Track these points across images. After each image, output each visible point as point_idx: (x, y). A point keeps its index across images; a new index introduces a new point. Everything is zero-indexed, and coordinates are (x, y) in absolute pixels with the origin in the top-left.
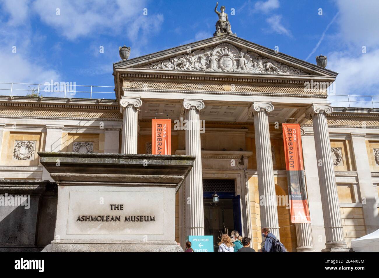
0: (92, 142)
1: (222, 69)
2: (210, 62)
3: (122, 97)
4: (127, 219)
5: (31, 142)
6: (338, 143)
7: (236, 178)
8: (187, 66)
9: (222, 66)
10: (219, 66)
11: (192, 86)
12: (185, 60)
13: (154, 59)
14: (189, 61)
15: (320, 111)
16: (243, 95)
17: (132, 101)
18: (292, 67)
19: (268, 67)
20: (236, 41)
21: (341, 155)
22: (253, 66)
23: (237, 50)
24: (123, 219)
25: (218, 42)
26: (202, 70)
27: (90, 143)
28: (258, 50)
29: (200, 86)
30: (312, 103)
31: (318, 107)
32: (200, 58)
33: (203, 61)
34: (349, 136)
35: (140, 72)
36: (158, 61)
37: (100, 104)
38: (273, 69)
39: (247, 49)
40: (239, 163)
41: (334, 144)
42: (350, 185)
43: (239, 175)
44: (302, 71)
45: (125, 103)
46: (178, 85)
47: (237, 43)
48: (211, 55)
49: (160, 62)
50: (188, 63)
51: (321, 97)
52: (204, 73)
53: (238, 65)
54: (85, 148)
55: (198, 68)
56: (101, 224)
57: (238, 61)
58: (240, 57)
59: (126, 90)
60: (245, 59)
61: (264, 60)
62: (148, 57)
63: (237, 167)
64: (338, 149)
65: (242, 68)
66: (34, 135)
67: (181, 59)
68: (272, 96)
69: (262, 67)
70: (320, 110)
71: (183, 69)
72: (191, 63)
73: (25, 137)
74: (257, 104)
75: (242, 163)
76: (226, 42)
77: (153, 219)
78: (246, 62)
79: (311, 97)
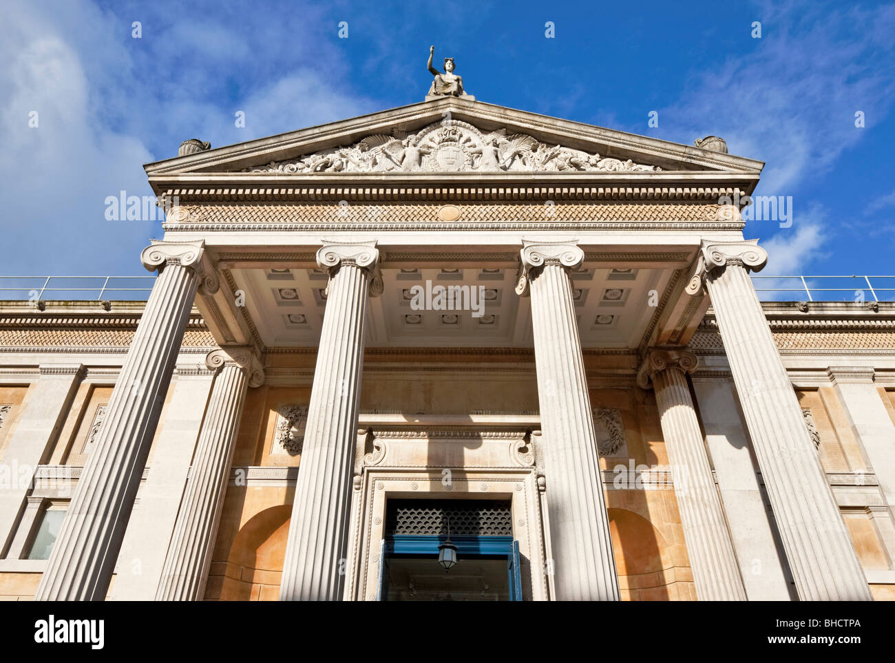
1: (435, 170)
7: (511, 494)
9: (435, 162)
10: (429, 166)
14: (350, 160)
15: (727, 260)
16: (493, 229)
17: (179, 252)
18: (630, 161)
19: (562, 162)
20: (474, 111)
22: (523, 163)
23: (479, 132)
28: (532, 127)
29: (374, 213)
30: (699, 243)
31: (719, 250)
32: (380, 154)
34: (829, 378)
36: (270, 164)
43: (522, 484)
45: (156, 256)
47: (477, 115)
48: (409, 145)
49: (273, 164)
51: (725, 228)
53: (481, 163)
57: (481, 155)
58: (486, 145)
59: (171, 230)
60: (498, 149)
62: (239, 149)
63: (514, 461)
66: (11, 392)
70: (728, 257)
72: (355, 163)
74: (534, 251)
78: (502, 155)
79: (693, 228)
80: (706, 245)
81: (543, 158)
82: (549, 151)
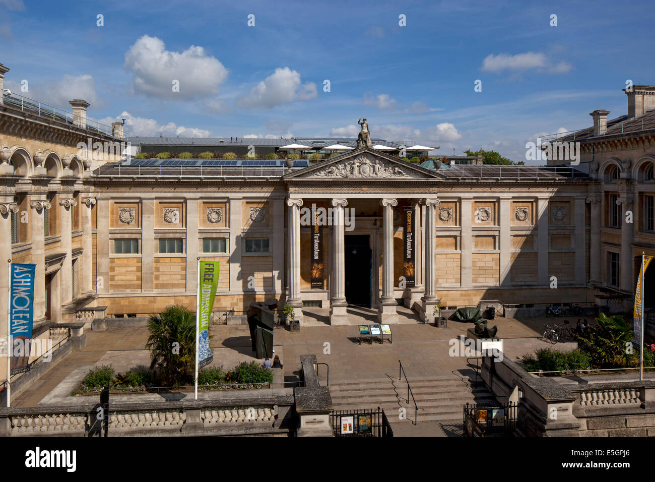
0: (264, 208)
1: (362, 175)
2: (353, 168)
3: (289, 199)
6: (451, 204)
7: (370, 235)
8: (335, 173)
9: (362, 172)
10: (360, 173)
11: (340, 187)
12: (334, 168)
14: (337, 168)
15: (431, 204)
16: (376, 193)
17: (295, 202)
18: (416, 173)
19: (396, 171)
20: (373, 152)
21: (451, 214)
22: (385, 170)
23: (374, 158)
25: (359, 153)
26: (347, 177)
27: (262, 209)
29: (345, 187)
31: (430, 201)
32: (345, 166)
33: (348, 168)
34: (460, 199)
35: (301, 180)
37: (269, 180)
39: (381, 158)
40: (373, 224)
42: (455, 237)
43: (373, 233)
48: (354, 164)
50: (337, 170)
51: (433, 194)
52: (348, 180)
53: (374, 170)
54: (259, 212)
55: (344, 174)
56: (311, 424)
57: (374, 167)
58: (376, 164)
60: (378, 165)
61: (393, 166)
64: (449, 208)
65: (376, 174)
66: (221, 204)
68: (397, 193)
69: (392, 171)
71: (332, 175)
72: (338, 169)
73: (214, 205)
74: (385, 201)
75: (375, 224)
76: (366, 153)
77: (323, 422)
78: (380, 168)
79: (425, 193)
80: (427, 199)
81: (390, 168)
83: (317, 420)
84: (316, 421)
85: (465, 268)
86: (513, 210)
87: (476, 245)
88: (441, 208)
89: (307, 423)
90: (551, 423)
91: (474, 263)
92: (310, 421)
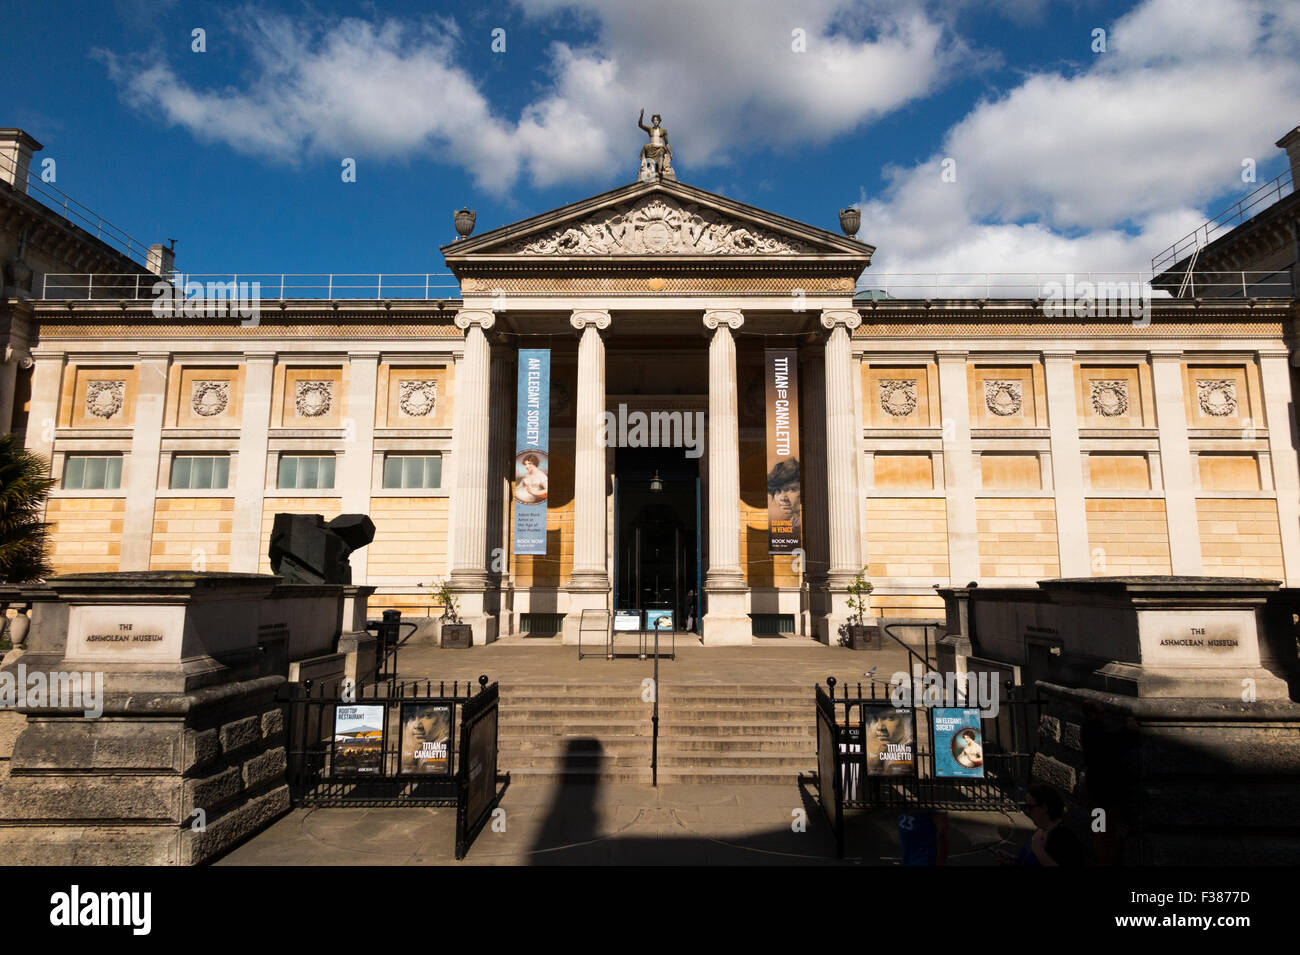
0: (435, 381)
1: (647, 247)
2: (624, 234)
3: (460, 311)
4: (136, 639)
5: (325, 383)
6: (911, 371)
8: (581, 246)
9: (647, 240)
10: (641, 242)
11: (591, 282)
12: (574, 231)
13: (517, 234)
14: (585, 234)
15: (836, 323)
16: (686, 296)
17: (478, 317)
18: (784, 237)
19: (737, 238)
20: (677, 189)
21: (914, 397)
22: (710, 237)
23: (677, 206)
24: (131, 638)
25: (640, 193)
26: (608, 252)
27: (429, 383)
28: (718, 207)
29: (606, 282)
30: (820, 308)
31: (832, 316)
32: (605, 227)
34: (934, 357)
35: (490, 261)
36: (527, 239)
37: (445, 309)
38: (748, 243)
39: (698, 203)
41: (903, 374)
42: (928, 454)
44: (806, 245)
46: (563, 282)
47: (678, 193)
48: (626, 219)
49: (530, 239)
50: (582, 236)
51: (841, 296)
52: (611, 259)
54: (421, 391)
55: (602, 247)
56: (110, 643)
57: (679, 228)
58: (684, 221)
59: (468, 297)
60: (692, 225)
61: (731, 224)
62: (505, 230)
64: (909, 383)
66: (329, 371)
67: (570, 230)
68: (744, 296)
69: (726, 238)
70: (837, 321)
71: (572, 250)
72: (588, 236)
73: (313, 374)
74: (712, 315)
76: (657, 192)
77: (161, 639)
79: (820, 296)
80: (825, 312)
81: (724, 233)
82: (729, 227)
83: (135, 631)
84: (131, 633)
85: (958, 536)
86: (1084, 387)
87: (986, 479)
88: (885, 383)
89: (92, 639)
90: (1159, 694)
91: (983, 525)
92: (104, 633)
